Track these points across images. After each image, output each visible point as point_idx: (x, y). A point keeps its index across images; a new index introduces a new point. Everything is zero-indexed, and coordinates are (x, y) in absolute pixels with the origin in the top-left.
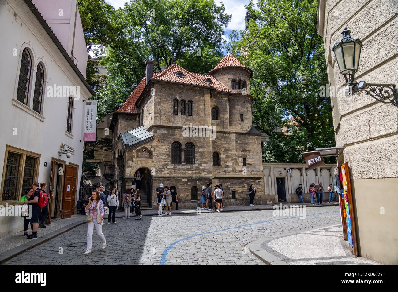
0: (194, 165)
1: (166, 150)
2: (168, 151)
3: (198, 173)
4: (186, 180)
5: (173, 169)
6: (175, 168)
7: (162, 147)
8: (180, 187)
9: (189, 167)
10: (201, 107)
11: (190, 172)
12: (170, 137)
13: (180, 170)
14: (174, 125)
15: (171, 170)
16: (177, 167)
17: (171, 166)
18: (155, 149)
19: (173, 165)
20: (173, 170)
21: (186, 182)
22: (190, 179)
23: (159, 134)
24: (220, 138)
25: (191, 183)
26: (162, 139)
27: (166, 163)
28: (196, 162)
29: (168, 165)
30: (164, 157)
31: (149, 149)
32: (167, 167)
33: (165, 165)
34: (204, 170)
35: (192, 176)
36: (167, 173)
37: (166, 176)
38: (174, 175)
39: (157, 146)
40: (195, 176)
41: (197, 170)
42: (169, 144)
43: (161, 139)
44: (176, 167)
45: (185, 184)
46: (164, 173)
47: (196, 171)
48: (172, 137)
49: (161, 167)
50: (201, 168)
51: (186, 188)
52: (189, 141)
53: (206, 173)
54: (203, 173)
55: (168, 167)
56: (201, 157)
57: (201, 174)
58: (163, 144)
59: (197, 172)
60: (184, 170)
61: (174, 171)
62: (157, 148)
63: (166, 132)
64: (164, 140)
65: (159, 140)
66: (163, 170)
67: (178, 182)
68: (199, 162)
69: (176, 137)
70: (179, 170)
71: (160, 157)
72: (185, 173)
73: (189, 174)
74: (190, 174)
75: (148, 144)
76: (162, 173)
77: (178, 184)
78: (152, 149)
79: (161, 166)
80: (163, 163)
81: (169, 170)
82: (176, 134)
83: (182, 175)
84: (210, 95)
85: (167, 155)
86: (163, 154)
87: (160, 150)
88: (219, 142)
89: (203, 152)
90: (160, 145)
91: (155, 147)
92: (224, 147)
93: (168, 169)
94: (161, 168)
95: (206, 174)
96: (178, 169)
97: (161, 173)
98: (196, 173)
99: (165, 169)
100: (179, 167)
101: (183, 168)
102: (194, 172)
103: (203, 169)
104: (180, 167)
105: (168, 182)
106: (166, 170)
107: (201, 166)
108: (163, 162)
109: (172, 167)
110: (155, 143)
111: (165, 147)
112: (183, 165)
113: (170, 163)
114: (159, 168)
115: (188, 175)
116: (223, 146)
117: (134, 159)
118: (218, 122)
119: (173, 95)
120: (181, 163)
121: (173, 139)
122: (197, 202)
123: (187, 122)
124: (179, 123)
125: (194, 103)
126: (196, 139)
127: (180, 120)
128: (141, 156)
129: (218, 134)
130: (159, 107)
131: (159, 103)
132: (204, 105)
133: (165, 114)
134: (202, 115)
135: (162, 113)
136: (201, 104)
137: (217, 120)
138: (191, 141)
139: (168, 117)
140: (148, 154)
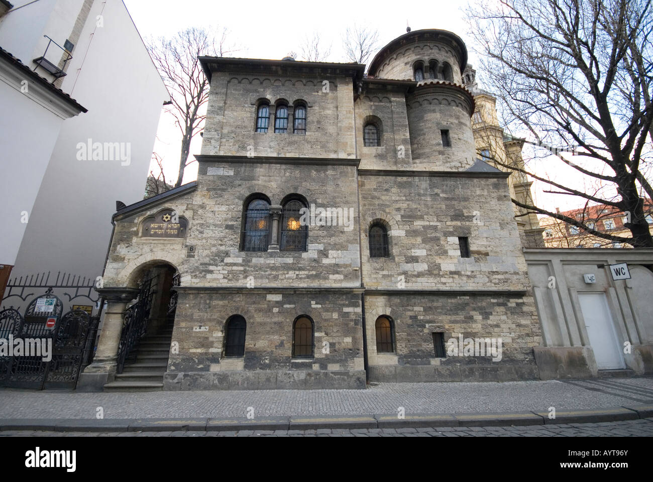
0: (304, 255)
1: (225, 216)
2: (232, 219)
3: (317, 276)
4: (278, 298)
5: (242, 265)
6: (246, 262)
7: (216, 209)
8: (259, 318)
9: (290, 260)
10: (328, 112)
11: (291, 274)
12: (240, 182)
13: (260, 269)
14: (254, 154)
15: (235, 268)
16: (255, 260)
17: (236, 258)
18: (195, 212)
19: (243, 254)
20: (242, 268)
21: (277, 302)
22: (290, 294)
23: (211, 178)
24: (386, 186)
25: (292, 306)
26: (218, 189)
27: (223, 248)
28: (311, 246)
29: (227, 254)
30: (219, 233)
31: (180, 214)
32: (222, 261)
33: (218, 254)
34: (335, 269)
35: (296, 284)
36: (222, 276)
37: (219, 285)
39: (202, 207)
40: (305, 285)
41: (313, 268)
42: (237, 200)
43: (215, 189)
44: (250, 261)
45: (276, 310)
46: (214, 276)
47: (309, 270)
48: (248, 184)
49: (207, 260)
50: (325, 261)
51: (276, 320)
52: (292, 191)
53: (342, 277)
54: (331, 276)
55: (227, 260)
56: (325, 233)
57: (326, 278)
58: (220, 200)
59: (314, 273)
60: (273, 268)
61: (245, 271)
62: (200, 211)
63: (231, 173)
64: (223, 190)
65: (208, 190)
66: (211, 268)
67: (254, 303)
68: (321, 247)
69: (256, 182)
71: (208, 233)
72: (276, 278)
73: (289, 278)
74: (291, 280)
75: (179, 202)
76: (209, 276)
77: (252, 308)
78: (188, 215)
79: (207, 256)
80: (214, 249)
81: (230, 268)
82: (257, 175)
83: (266, 283)
84: (351, 87)
85: (228, 227)
86: (215, 225)
87: (210, 215)
88: (383, 198)
90: (210, 203)
91: (195, 208)
92: (398, 209)
93: (227, 264)
94: (206, 264)
95: (340, 281)
96: (255, 266)
97: (204, 277)
98: (308, 277)
99: (217, 265)
100: (258, 260)
101: (271, 261)
102: (303, 273)
103: (330, 265)
104: (261, 261)
105: (221, 303)
106: (219, 268)
107: (327, 257)
108: (214, 245)
109: (240, 260)
110: (198, 199)
111: (224, 208)
112: (272, 255)
113: (234, 250)
114: (201, 264)
115: (285, 284)
116: (398, 206)
117: (135, 239)
118: (380, 149)
119: (256, 91)
120: (265, 250)
121: (249, 188)
122: (309, 366)
123: (289, 148)
124: (269, 150)
125: (309, 105)
126: (314, 186)
127: (272, 144)
128: (155, 233)
129: (381, 179)
130: (219, 118)
131: (220, 108)
132: (337, 107)
133: (232, 132)
134: (331, 129)
135: (225, 131)
136: (328, 107)
137: (379, 144)
138: (299, 192)
139: (240, 138)
140: (176, 226)
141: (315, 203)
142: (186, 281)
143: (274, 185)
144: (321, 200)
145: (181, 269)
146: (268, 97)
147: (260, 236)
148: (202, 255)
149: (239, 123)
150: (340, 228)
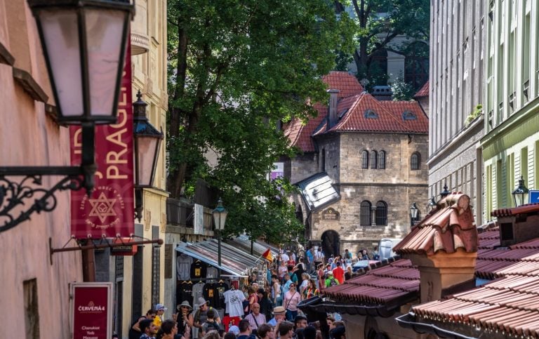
0: (386, 227)
1: (353, 211)
2: (357, 212)
6: (364, 231)
7: (350, 207)
9: (381, 230)
10: (396, 157)
11: (381, 235)
12: (358, 195)
14: (363, 182)
15: (360, 233)
16: (367, 230)
18: (342, 209)
19: (362, 227)
20: (362, 233)
23: (346, 193)
24: (420, 192)
27: (354, 225)
28: (388, 224)
29: (356, 227)
30: (353, 218)
31: (336, 210)
32: (355, 230)
33: (353, 227)
36: (355, 236)
37: (355, 240)
38: (365, 239)
39: (344, 207)
42: (358, 204)
43: (348, 199)
46: (352, 236)
48: (362, 196)
52: (380, 199)
55: (357, 230)
56: (394, 218)
58: (351, 204)
60: (374, 233)
61: (364, 234)
62: (344, 209)
63: (355, 191)
64: (352, 199)
65: (346, 199)
66: (351, 233)
67: (368, 246)
68: (392, 224)
69: (365, 195)
70: (369, 233)
71: (348, 218)
72: (375, 236)
75: (335, 205)
76: (350, 236)
78: (339, 210)
79: (349, 228)
80: (351, 225)
81: (358, 233)
82: (365, 191)
83: (372, 239)
85: (355, 216)
86: (351, 215)
87: (348, 210)
88: (419, 198)
89: (397, 212)
90: (347, 205)
91: (341, 207)
92: (425, 204)
94: (348, 231)
96: (367, 232)
97: (348, 236)
98: (388, 236)
99: (353, 232)
100: (369, 229)
101: (373, 230)
104: (370, 230)
105: (356, 246)
109: (361, 230)
110: (342, 203)
111: (353, 207)
112: (374, 227)
113: (359, 225)
116: (424, 202)
117: (320, 221)
118: (419, 172)
119: (362, 145)
120: (370, 225)
121: (362, 198)
123: (378, 178)
124: (369, 180)
125: (387, 153)
126: (390, 197)
127: (371, 175)
128: (327, 218)
129: (418, 188)
130: (346, 162)
131: (346, 157)
132: (400, 154)
133: (352, 169)
134: (397, 167)
135: (349, 169)
136: (395, 153)
137: (418, 169)
138: (383, 200)
139: (356, 172)
140: (335, 215)
141: (390, 204)
142: (342, 237)
143: (372, 196)
144: (392, 203)
145: (339, 233)
146: (367, 149)
147: (368, 219)
148: (347, 227)
149: (355, 165)
150: (401, 216)
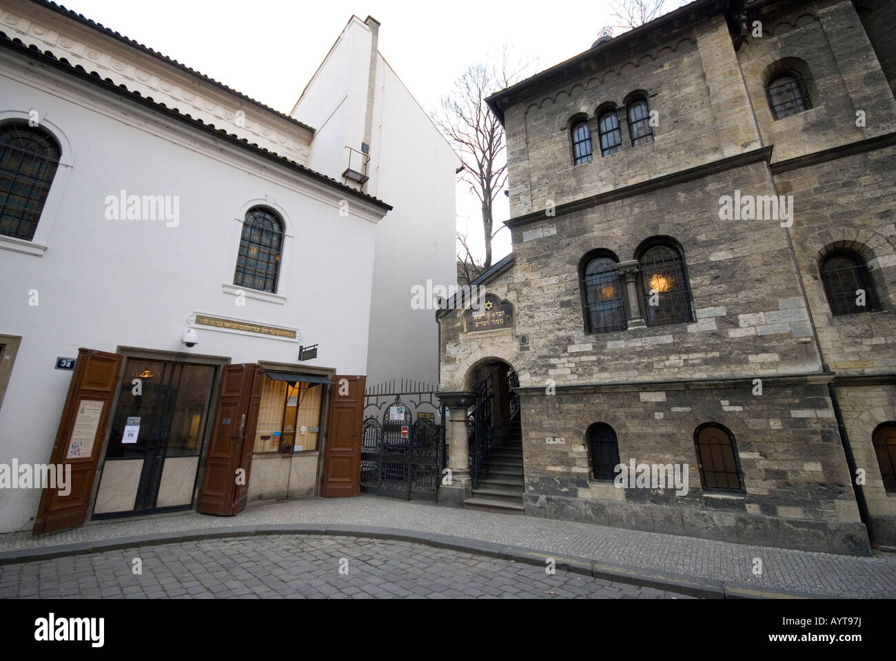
0: (691, 328)
1: (556, 290)
2: (567, 292)
3: (724, 360)
4: (660, 397)
5: (593, 354)
6: (599, 349)
7: (543, 283)
8: (634, 427)
9: (668, 339)
11: (674, 359)
12: (567, 241)
13: (621, 356)
14: (580, 197)
15: (584, 358)
16: (610, 345)
17: (583, 344)
18: (519, 292)
19: (592, 337)
20: (594, 358)
21: (658, 404)
22: (678, 390)
23: (529, 245)
25: (687, 409)
26: (540, 257)
27: (562, 333)
28: (700, 313)
29: (570, 341)
30: (553, 314)
31: (502, 298)
32: (565, 351)
33: (558, 342)
34: (759, 344)
35: (686, 375)
36: (569, 371)
37: (568, 384)
38: (599, 378)
39: (526, 284)
40: (704, 376)
41: (713, 347)
42: (568, 266)
43: (536, 258)
44: (604, 347)
45: (659, 416)
46: (559, 371)
47: (705, 351)
48: (579, 240)
49: (545, 352)
50: (734, 333)
51: (662, 430)
52: (650, 234)
53: (776, 357)
54: (751, 358)
55: (572, 349)
56: (724, 287)
57: (743, 362)
58: (547, 270)
59: (717, 354)
60: (642, 353)
61: (599, 362)
62: (525, 291)
63: (554, 231)
64: (548, 256)
65: (529, 261)
66: (553, 361)
67: (622, 406)
68: (721, 311)
69: (591, 235)
70: (619, 355)
71: (540, 316)
72: (649, 367)
73: (670, 367)
74: (673, 368)
75: (498, 283)
76: (552, 372)
77: (620, 413)
78: (511, 297)
79: (545, 346)
80: (551, 336)
81: (577, 359)
82: (589, 224)
83: (634, 377)
85: (563, 304)
86: (547, 305)
87: (538, 292)
89: (735, 261)
90: (534, 277)
91: (518, 287)
93: (572, 355)
94: (545, 357)
95: (774, 364)
96: (613, 353)
97: (546, 373)
98: (706, 362)
99: (559, 357)
100: (616, 344)
101: (637, 343)
102: (695, 357)
103: (746, 339)
104: (622, 344)
105: (574, 407)
106: (563, 360)
107: (736, 325)
108: (551, 331)
109: (589, 347)
110: (518, 275)
111: (553, 280)
112: (635, 335)
113: (579, 334)
114: (539, 357)
115: (666, 376)
117: (461, 336)
118: (812, 114)
119: (565, 109)
120: (624, 328)
121: (581, 245)
122: (740, 506)
123: (630, 171)
124: (600, 184)
125: (651, 93)
126: (687, 217)
127: (603, 174)
128: (480, 325)
129: (827, 167)
130: (524, 164)
131: (522, 152)
132: (704, 76)
133: (544, 177)
134: (700, 115)
135: (534, 179)
136: (686, 81)
137: (807, 105)
138: (662, 231)
139: (556, 181)
140: (500, 314)
141: (695, 243)
142: (525, 380)
143: (617, 232)
144: (703, 235)
145: (517, 366)
146: (583, 109)
147: (611, 309)
148: (538, 345)
149: (551, 161)
150: (754, 274)
